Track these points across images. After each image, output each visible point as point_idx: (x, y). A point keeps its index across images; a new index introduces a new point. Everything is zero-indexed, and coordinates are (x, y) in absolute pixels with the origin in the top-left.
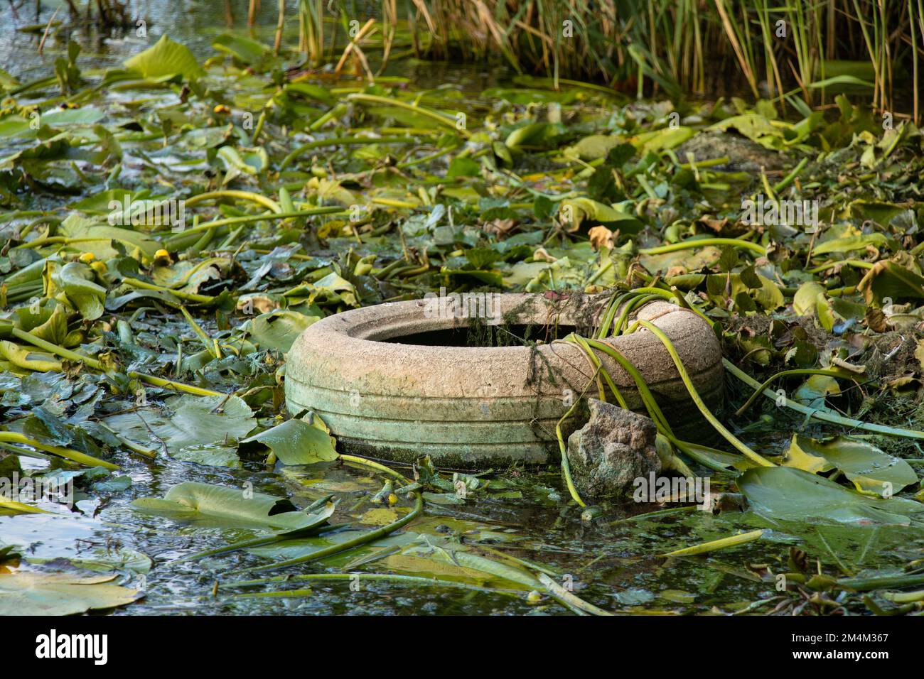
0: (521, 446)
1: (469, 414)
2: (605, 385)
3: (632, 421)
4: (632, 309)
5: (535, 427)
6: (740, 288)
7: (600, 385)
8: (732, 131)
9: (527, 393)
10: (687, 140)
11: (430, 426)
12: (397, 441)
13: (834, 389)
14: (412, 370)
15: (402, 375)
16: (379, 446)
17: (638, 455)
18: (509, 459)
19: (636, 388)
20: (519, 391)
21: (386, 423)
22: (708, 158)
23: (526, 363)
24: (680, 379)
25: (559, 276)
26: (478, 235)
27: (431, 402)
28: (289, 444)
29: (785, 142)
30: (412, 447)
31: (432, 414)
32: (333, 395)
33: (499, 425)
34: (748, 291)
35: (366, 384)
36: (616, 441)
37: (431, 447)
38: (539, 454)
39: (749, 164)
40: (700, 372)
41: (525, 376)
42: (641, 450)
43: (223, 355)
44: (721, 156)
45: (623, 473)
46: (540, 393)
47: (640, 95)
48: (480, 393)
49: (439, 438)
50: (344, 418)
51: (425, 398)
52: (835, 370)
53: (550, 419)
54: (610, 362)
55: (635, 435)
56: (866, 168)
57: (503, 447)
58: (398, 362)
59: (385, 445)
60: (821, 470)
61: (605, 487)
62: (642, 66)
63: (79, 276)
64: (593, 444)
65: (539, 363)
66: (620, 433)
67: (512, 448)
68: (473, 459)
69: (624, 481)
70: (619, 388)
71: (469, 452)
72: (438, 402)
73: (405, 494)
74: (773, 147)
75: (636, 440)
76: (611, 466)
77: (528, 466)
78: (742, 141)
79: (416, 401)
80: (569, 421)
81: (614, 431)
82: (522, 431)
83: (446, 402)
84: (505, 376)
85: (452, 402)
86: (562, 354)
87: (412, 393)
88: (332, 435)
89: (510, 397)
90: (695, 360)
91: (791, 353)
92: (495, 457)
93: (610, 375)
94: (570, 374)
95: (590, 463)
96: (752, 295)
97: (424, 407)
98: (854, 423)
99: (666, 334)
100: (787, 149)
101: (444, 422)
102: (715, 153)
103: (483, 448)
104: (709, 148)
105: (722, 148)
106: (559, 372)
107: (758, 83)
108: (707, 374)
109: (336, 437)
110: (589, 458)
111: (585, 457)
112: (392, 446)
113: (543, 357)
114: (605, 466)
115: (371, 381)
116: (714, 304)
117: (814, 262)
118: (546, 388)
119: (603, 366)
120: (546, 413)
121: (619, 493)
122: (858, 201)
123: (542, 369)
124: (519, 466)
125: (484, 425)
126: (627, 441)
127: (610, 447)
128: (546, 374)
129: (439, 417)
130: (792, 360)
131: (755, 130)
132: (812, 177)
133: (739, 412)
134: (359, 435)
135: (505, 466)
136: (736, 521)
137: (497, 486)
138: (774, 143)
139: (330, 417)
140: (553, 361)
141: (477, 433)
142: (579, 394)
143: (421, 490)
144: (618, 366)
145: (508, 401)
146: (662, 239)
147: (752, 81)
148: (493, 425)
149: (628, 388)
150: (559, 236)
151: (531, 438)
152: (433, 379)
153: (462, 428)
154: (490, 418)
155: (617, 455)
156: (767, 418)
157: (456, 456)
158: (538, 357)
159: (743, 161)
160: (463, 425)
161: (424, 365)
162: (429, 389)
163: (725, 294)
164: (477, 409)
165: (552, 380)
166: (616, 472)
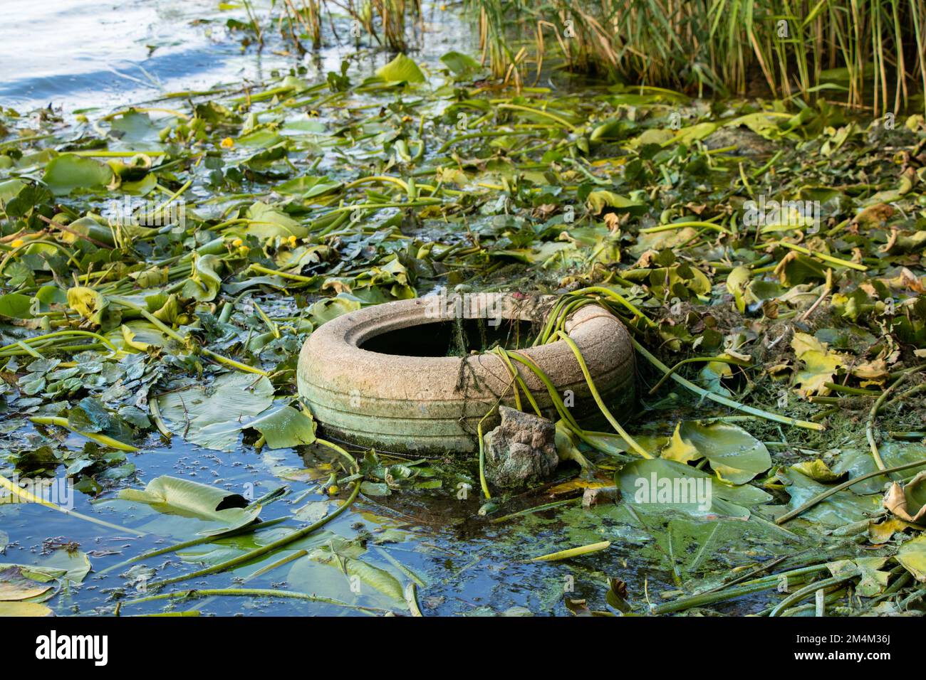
0: (452, 438)
1: (411, 413)
2: (520, 389)
3: (533, 424)
4: (570, 311)
5: (462, 424)
6: (677, 279)
7: (516, 391)
8: (744, 127)
9: (457, 397)
10: (711, 133)
11: (383, 421)
12: (359, 431)
13: (727, 372)
14: (370, 376)
15: (362, 379)
16: (348, 433)
17: (538, 453)
18: (444, 448)
19: (547, 391)
20: (450, 395)
21: (352, 416)
22: (724, 146)
23: (457, 373)
24: (584, 381)
25: (568, 256)
26: (524, 220)
27: (383, 402)
28: (278, 430)
29: (779, 133)
30: (371, 436)
31: (383, 412)
32: (317, 391)
33: (434, 422)
34: (683, 281)
35: (338, 385)
36: (519, 441)
37: (384, 437)
38: (466, 444)
39: (749, 151)
40: (605, 373)
41: (455, 383)
42: (541, 449)
43: (282, 335)
44: (732, 145)
45: (524, 468)
46: (467, 397)
47: (700, 95)
48: (419, 397)
49: (390, 430)
50: (325, 409)
51: (378, 399)
52: (728, 358)
53: (475, 417)
54: (525, 371)
55: (535, 436)
56: (824, 156)
57: (438, 439)
58: (360, 368)
59: (352, 433)
60: (691, 458)
61: (509, 479)
62: (702, 78)
63: (209, 266)
64: (501, 444)
65: (467, 372)
66: (523, 435)
67: (446, 440)
68: (416, 448)
69: (525, 474)
70: (532, 391)
71: (413, 442)
72: (388, 402)
73: (346, 484)
74: (768, 138)
75: (536, 440)
76: (514, 462)
77: (457, 453)
78: (748, 134)
79: (372, 401)
80: (491, 419)
81: (519, 433)
82: (453, 427)
83: (394, 403)
84: (439, 383)
85: (399, 403)
86: (486, 365)
87: (369, 394)
88: (315, 419)
89: (443, 400)
90: (601, 363)
91: (698, 341)
92: (432, 446)
93: (524, 382)
94: (491, 382)
95: (498, 459)
96: (686, 285)
97: (378, 406)
98: (736, 405)
99: (576, 344)
100: (779, 139)
101: (393, 418)
102: (728, 143)
103: (423, 439)
104: (724, 139)
105: (732, 139)
106: (482, 380)
107: (776, 87)
108: (613, 372)
109: (319, 422)
110: (497, 455)
111: (493, 455)
112: (357, 434)
113: (470, 368)
114: (510, 463)
115: (341, 383)
116: (652, 295)
117: (762, 238)
118: (472, 393)
119: (520, 374)
120: (472, 412)
121: (521, 484)
122: (807, 186)
123: (469, 377)
124: (451, 454)
125: (423, 422)
126: (528, 442)
127: (514, 447)
128: (472, 382)
129: (389, 415)
130: (699, 347)
131: (759, 125)
132: (785, 164)
133: (650, 392)
134: (334, 423)
135: (440, 454)
136: (605, 516)
137: (427, 475)
138: (771, 135)
139: (316, 407)
140: (478, 371)
141: (417, 428)
142: (498, 397)
143: (362, 480)
144: (532, 374)
145: (441, 404)
146: (658, 219)
147: (772, 85)
148: (430, 422)
149: (541, 391)
150: (588, 218)
151: (460, 432)
152: (384, 385)
153: (406, 424)
154: (427, 417)
155: (519, 454)
156: (673, 396)
157: (403, 445)
158: (466, 367)
159: (746, 149)
160: (407, 421)
161: (379, 372)
162: (382, 392)
163: (665, 284)
164: (417, 409)
165: (476, 387)
166: (518, 467)
